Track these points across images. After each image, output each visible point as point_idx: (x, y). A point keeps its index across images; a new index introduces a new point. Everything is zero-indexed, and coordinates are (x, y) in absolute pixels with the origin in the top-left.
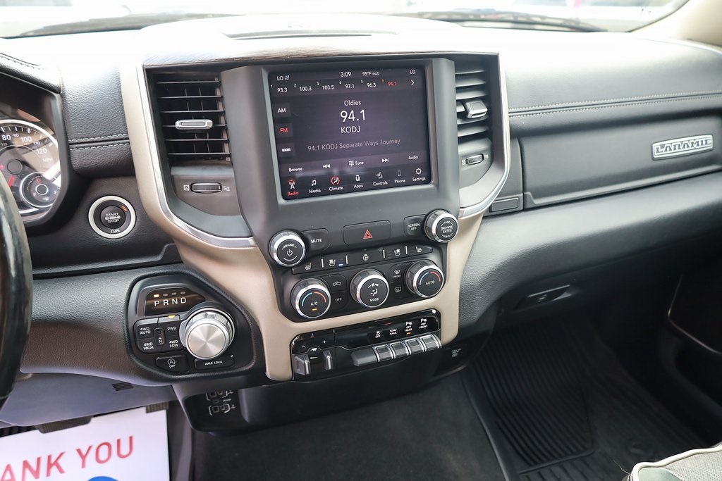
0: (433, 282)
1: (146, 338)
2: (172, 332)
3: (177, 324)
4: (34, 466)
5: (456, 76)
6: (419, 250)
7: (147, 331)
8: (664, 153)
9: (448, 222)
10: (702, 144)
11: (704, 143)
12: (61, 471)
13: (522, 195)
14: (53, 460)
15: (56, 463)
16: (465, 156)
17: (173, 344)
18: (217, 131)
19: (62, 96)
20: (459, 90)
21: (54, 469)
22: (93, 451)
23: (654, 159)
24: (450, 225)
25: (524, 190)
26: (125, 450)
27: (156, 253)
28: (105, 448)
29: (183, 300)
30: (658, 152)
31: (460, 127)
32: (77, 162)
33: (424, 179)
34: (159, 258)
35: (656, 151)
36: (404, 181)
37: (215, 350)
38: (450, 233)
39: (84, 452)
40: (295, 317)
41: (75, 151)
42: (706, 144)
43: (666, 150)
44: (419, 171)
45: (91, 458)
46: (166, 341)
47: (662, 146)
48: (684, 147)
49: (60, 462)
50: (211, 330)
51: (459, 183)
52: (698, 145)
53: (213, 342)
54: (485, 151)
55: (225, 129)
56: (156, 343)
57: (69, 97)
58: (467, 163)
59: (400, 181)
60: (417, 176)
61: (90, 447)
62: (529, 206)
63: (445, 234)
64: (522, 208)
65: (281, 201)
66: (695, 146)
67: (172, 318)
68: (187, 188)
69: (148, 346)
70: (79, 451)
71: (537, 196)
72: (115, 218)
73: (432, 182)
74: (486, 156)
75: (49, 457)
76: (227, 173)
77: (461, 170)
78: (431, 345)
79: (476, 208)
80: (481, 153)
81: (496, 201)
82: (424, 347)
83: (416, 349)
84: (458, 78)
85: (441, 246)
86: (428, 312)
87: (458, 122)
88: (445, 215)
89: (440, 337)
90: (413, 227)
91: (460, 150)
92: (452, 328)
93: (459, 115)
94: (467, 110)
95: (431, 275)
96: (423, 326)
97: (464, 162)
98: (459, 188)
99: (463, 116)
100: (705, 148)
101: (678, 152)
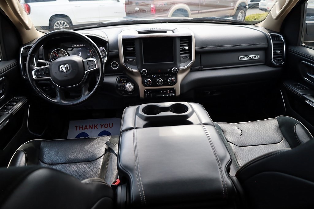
1: (119, 87)
2: (123, 86)
3: (124, 85)
4: (91, 126)
6: (171, 75)
7: (119, 86)
8: (242, 59)
12: (97, 128)
14: (95, 126)
15: (96, 127)
16: (183, 57)
17: (123, 89)
18: (134, 50)
19: (108, 43)
20: (181, 43)
21: (95, 128)
22: (104, 125)
23: (239, 60)
24: (175, 70)
25: (201, 66)
26: (111, 126)
27: (122, 73)
28: (106, 125)
29: (126, 81)
30: (240, 58)
31: (181, 51)
32: (110, 55)
34: (122, 74)
37: (130, 90)
38: (176, 72)
39: (102, 125)
40: (146, 86)
41: (110, 53)
45: (103, 127)
46: (122, 88)
47: (242, 57)
48: (249, 58)
49: (97, 126)
50: (130, 86)
51: (181, 62)
53: (130, 88)
54: (188, 56)
55: (135, 50)
56: (121, 88)
57: (109, 43)
61: (103, 124)
62: (202, 69)
63: (174, 72)
64: (200, 70)
65: (144, 63)
66: (253, 58)
67: (123, 84)
68: (128, 60)
69: (119, 89)
70: (101, 125)
71: (204, 68)
72: (115, 65)
73: (173, 61)
74: (188, 57)
75: (95, 125)
76: (135, 58)
77: (181, 60)
78: (172, 95)
79: (184, 68)
80: (187, 56)
81: (193, 67)
82: (170, 95)
83: (169, 95)
84: (181, 41)
85: (175, 75)
86: (172, 89)
87: (181, 50)
88: (175, 68)
89: (175, 94)
90: (169, 70)
91: (181, 56)
92: (178, 93)
93: (181, 48)
94: (183, 47)
95: (172, 80)
96: (171, 91)
97: (182, 58)
98: (180, 63)
99: (182, 49)
100: (257, 58)
101: (247, 59)
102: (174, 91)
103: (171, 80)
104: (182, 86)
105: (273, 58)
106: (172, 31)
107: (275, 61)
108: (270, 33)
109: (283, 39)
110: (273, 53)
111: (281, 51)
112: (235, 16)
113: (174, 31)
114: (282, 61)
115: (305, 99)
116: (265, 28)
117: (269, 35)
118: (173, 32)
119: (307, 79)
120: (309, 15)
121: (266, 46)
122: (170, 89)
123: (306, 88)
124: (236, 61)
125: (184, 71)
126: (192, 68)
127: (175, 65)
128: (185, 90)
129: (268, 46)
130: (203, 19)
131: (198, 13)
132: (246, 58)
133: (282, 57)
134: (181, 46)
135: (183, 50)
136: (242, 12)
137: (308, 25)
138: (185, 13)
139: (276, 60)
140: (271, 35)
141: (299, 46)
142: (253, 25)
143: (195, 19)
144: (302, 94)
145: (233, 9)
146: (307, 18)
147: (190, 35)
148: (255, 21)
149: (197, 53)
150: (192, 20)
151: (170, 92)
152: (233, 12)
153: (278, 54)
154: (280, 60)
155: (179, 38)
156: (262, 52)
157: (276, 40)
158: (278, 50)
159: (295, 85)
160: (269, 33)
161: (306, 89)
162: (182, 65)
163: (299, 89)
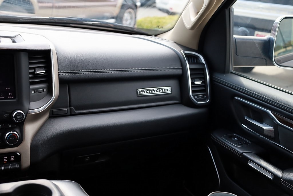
0: (14, 138)
5: (29, 58)
6: (10, 126)
8: (143, 94)
9: (20, 114)
10: (165, 91)
11: (166, 90)
13: (69, 108)
16: (34, 89)
20: (30, 63)
23: (138, 96)
24: (20, 115)
25: (70, 106)
30: (140, 93)
31: (31, 78)
33: (13, 97)
35: (139, 93)
36: (4, 98)
38: (21, 118)
42: (167, 91)
43: (145, 93)
44: (10, 94)
47: (142, 91)
48: (155, 92)
51: (30, 100)
52: (163, 91)
54: (45, 88)
58: (35, 92)
59: (2, 98)
60: (9, 96)
62: (73, 113)
63: (18, 119)
64: (69, 114)
66: (161, 91)
71: (77, 109)
73: (16, 99)
74: (45, 90)
77: (32, 95)
78: (14, 167)
79: (36, 111)
80: (43, 89)
81: (55, 110)
82: (10, 167)
83: (7, 168)
84: (30, 59)
85: (20, 125)
86: (14, 153)
87: (30, 76)
88: (19, 111)
89: (20, 164)
90: (6, 116)
91: (31, 87)
92: (26, 161)
93: (31, 73)
94: (35, 71)
95: (13, 135)
96: (12, 159)
97: (33, 92)
98: (30, 102)
99: (33, 73)
100: (166, 92)
101: (151, 94)
102: (18, 159)
103: (10, 137)
104: (34, 147)
105: (193, 91)
106: (10, 40)
107: (196, 97)
108: (184, 50)
109: (203, 61)
110: (192, 83)
111: (204, 81)
112: (119, 18)
113: (15, 39)
114: (205, 97)
115: (247, 159)
116: (175, 43)
117: (181, 53)
118: (14, 42)
119: (246, 127)
120: (238, 25)
121: (180, 72)
122: (8, 155)
123: (245, 141)
124: (133, 97)
125: (37, 117)
126: (53, 111)
127: (20, 105)
128: (41, 155)
129: (183, 71)
130: (69, 20)
131: (52, 7)
132: (150, 92)
133: (205, 91)
134: (31, 68)
135: (35, 76)
136: (130, 13)
137: (237, 40)
138: (28, 6)
139: (196, 95)
140: (185, 54)
141: (229, 73)
142: (156, 36)
143: (53, 19)
144: (241, 152)
145: (115, 6)
146: (235, 29)
147: (47, 48)
148: (158, 29)
149: (62, 82)
150: (47, 21)
151: (9, 162)
152: (116, 11)
153: (198, 86)
154: (204, 95)
155: (27, 53)
156: (174, 83)
157: (194, 63)
158: (198, 79)
159: (230, 138)
160: (182, 51)
161: (246, 143)
162: (33, 105)
163: (237, 143)
